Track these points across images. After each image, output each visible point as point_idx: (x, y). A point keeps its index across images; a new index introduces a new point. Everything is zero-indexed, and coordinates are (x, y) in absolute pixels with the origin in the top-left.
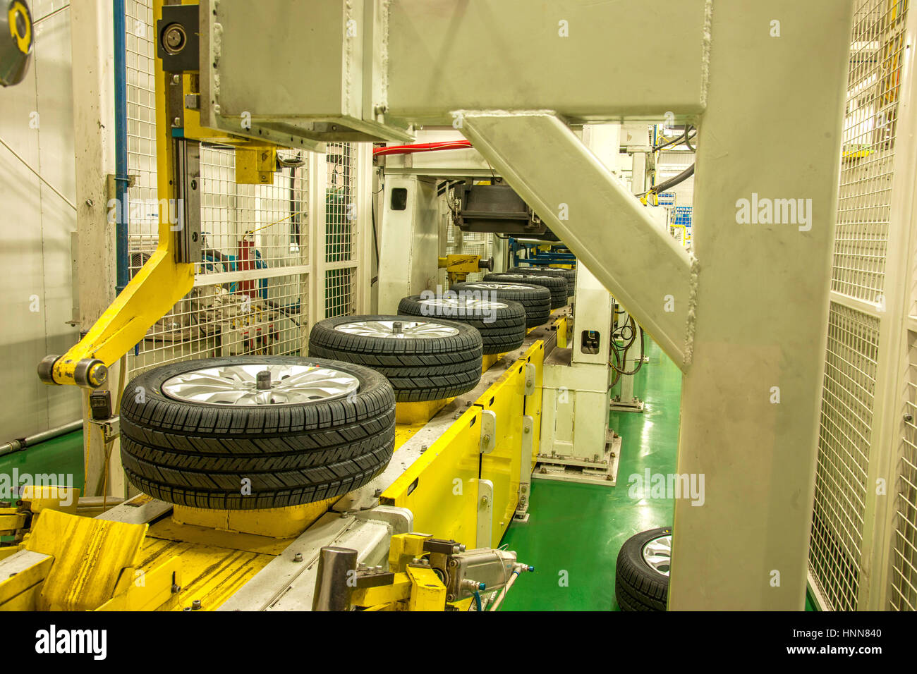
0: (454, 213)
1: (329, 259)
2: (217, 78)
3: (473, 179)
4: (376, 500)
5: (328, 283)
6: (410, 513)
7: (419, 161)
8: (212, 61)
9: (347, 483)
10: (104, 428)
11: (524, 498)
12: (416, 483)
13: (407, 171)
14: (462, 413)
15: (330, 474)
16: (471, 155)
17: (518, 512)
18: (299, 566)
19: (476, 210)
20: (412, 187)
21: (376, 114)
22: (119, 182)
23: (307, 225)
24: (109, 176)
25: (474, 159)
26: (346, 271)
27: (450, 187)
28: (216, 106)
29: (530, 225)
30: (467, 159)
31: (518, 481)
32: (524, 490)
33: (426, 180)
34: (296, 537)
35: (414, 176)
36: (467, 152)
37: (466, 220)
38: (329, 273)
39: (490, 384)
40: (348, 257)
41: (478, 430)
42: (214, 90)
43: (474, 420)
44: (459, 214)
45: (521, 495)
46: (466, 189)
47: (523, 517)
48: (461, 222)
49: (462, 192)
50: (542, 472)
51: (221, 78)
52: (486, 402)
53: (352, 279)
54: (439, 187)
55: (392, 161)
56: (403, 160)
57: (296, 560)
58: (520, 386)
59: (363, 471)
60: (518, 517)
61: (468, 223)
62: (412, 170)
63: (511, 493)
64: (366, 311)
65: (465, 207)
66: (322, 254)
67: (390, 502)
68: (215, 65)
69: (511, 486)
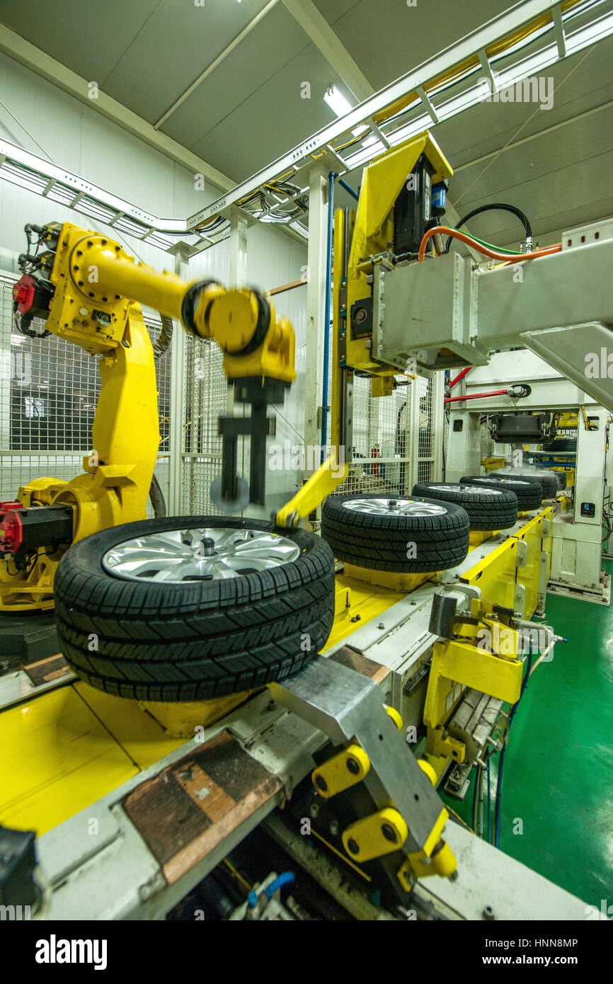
0: (491, 432)
1: (420, 456)
2: (381, 331)
3: (503, 413)
4: (457, 580)
5: (420, 468)
6: (479, 589)
7: (469, 404)
8: (379, 323)
9: (441, 564)
10: (313, 525)
11: (541, 603)
12: (480, 574)
13: (463, 411)
14: (504, 541)
15: (438, 557)
16: (502, 399)
17: (538, 611)
18: (414, 607)
19: (507, 429)
20: (465, 418)
21: (472, 341)
22: (323, 409)
23: (409, 437)
24: (319, 408)
25: (505, 401)
26: (428, 463)
27: (489, 419)
28: (381, 346)
29: (542, 438)
30: (500, 402)
31: (537, 591)
32: (542, 598)
33: (474, 415)
34: (410, 593)
35: (467, 413)
36: (500, 398)
37: (499, 436)
38: (420, 463)
39: (520, 528)
40: (429, 456)
41: (515, 552)
42: (380, 338)
43: (513, 546)
44: (495, 432)
45: (540, 601)
46: (499, 419)
47: (541, 615)
48: (496, 437)
49: (497, 421)
50: (552, 590)
51: (383, 332)
52: (520, 536)
53: (432, 467)
54: (481, 419)
55: (454, 405)
56: (460, 404)
57: (412, 604)
58: (539, 532)
59: (455, 557)
60: (537, 614)
61: (501, 438)
62: (465, 409)
63: (532, 599)
64: (440, 480)
65: (499, 428)
66: (416, 452)
67: (467, 582)
68: (380, 325)
69: (533, 594)
